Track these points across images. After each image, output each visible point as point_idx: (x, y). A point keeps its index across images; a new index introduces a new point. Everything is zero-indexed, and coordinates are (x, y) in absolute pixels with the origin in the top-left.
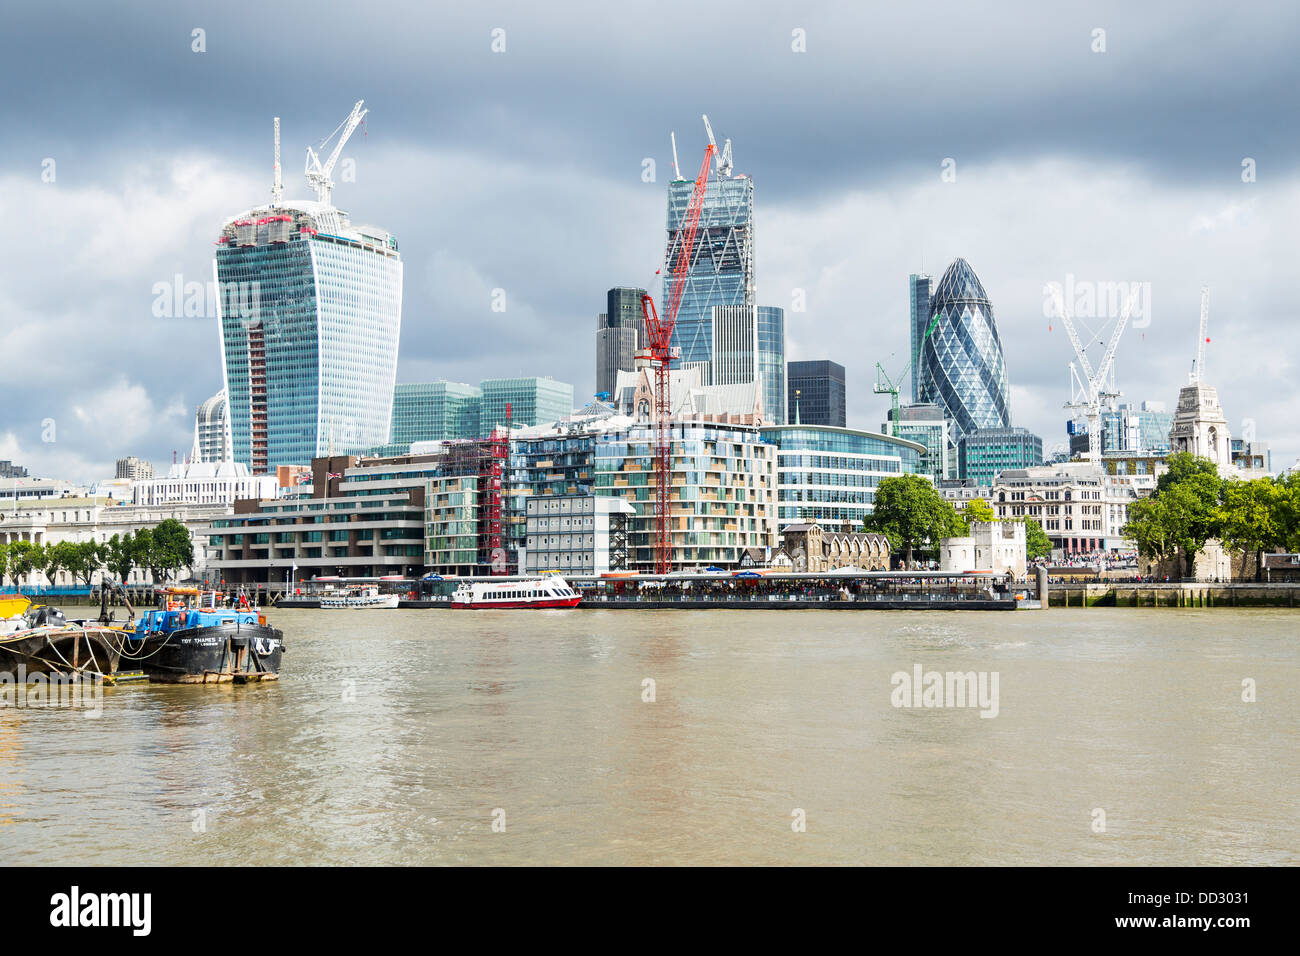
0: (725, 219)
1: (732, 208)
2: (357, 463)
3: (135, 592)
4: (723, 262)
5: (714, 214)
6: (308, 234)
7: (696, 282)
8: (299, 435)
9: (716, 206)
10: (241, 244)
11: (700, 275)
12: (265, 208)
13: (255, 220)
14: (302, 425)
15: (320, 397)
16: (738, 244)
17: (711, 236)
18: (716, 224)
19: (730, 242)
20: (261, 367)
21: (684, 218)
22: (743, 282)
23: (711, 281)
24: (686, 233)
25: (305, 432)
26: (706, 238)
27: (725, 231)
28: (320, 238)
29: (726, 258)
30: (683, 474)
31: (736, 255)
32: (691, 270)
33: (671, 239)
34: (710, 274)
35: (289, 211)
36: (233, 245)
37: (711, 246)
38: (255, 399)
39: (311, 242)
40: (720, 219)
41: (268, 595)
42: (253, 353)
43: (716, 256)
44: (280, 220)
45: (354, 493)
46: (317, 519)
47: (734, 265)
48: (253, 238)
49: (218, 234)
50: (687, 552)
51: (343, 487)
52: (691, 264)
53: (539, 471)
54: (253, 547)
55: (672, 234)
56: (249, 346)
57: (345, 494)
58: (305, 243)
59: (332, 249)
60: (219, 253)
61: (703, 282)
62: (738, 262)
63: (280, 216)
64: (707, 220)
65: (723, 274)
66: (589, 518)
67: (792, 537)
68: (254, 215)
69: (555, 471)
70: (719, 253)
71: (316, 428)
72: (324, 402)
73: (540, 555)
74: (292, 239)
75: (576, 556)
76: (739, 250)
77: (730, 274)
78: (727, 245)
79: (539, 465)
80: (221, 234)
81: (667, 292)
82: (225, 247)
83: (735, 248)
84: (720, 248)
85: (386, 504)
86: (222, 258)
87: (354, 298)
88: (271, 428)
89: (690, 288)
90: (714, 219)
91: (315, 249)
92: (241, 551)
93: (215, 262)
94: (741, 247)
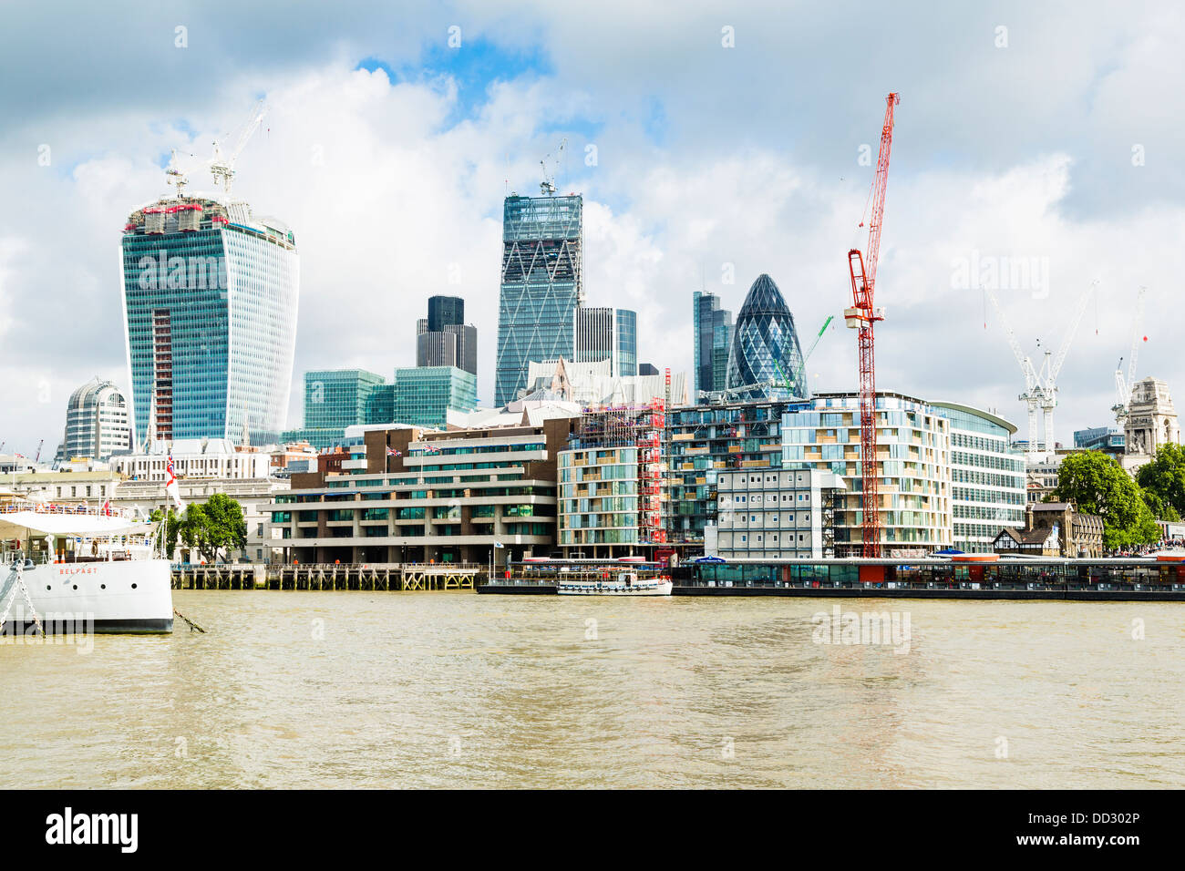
0: (558, 232)
1: (564, 223)
2: (421, 436)
3: (218, 573)
4: (557, 271)
5: (547, 227)
6: (219, 223)
7: (531, 289)
8: (206, 419)
9: (550, 220)
10: (150, 231)
11: (534, 283)
12: (173, 196)
13: (163, 208)
14: (209, 410)
15: (230, 382)
16: (571, 256)
17: (545, 248)
18: (549, 236)
19: (563, 253)
20: (167, 352)
21: (520, 231)
22: (575, 290)
23: (545, 289)
24: (521, 244)
25: (212, 416)
26: (540, 249)
27: (558, 243)
28: (232, 228)
29: (559, 268)
30: (887, 448)
31: (569, 266)
32: (526, 278)
33: (506, 249)
34: (546, 283)
35: (199, 201)
36: (138, 233)
37: (545, 256)
38: (159, 384)
39: (224, 232)
40: (553, 232)
41: (403, 577)
42: (158, 339)
43: (549, 265)
44: (191, 209)
45: (417, 468)
46: (414, 494)
47: (568, 274)
48: (162, 226)
49: (124, 222)
50: (890, 533)
51: (407, 462)
52: (527, 273)
53: (674, 444)
54: (330, 524)
55: (508, 244)
56: (154, 332)
57: (408, 469)
58: (218, 232)
59: (242, 239)
60: (125, 240)
61: (538, 289)
62: (571, 272)
63: (190, 205)
64: (541, 233)
65: (557, 283)
66: (804, 494)
67: (1044, 517)
68: (162, 204)
69: (694, 445)
70: (552, 263)
71: (225, 412)
72: (233, 388)
73: (736, 534)
74: (202, 228)
75: (786, 536)
76: (572, 261)
77: (562, 282)
78: (560, 256)
79: (676, 437)
80: (126, 221)
81: (504, 298)
82: (131, 235)
83: (568, 259)
84: (554, 258)
85: (494, 478)
86: (129, 245)
87: (261, 288)
88: (175, 412)
89: (526, 294)
90: (548, 232)
91: (227, 237)
92: (316, 528)
93: (121, 249)
94: (574, 259)
